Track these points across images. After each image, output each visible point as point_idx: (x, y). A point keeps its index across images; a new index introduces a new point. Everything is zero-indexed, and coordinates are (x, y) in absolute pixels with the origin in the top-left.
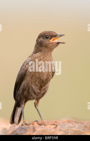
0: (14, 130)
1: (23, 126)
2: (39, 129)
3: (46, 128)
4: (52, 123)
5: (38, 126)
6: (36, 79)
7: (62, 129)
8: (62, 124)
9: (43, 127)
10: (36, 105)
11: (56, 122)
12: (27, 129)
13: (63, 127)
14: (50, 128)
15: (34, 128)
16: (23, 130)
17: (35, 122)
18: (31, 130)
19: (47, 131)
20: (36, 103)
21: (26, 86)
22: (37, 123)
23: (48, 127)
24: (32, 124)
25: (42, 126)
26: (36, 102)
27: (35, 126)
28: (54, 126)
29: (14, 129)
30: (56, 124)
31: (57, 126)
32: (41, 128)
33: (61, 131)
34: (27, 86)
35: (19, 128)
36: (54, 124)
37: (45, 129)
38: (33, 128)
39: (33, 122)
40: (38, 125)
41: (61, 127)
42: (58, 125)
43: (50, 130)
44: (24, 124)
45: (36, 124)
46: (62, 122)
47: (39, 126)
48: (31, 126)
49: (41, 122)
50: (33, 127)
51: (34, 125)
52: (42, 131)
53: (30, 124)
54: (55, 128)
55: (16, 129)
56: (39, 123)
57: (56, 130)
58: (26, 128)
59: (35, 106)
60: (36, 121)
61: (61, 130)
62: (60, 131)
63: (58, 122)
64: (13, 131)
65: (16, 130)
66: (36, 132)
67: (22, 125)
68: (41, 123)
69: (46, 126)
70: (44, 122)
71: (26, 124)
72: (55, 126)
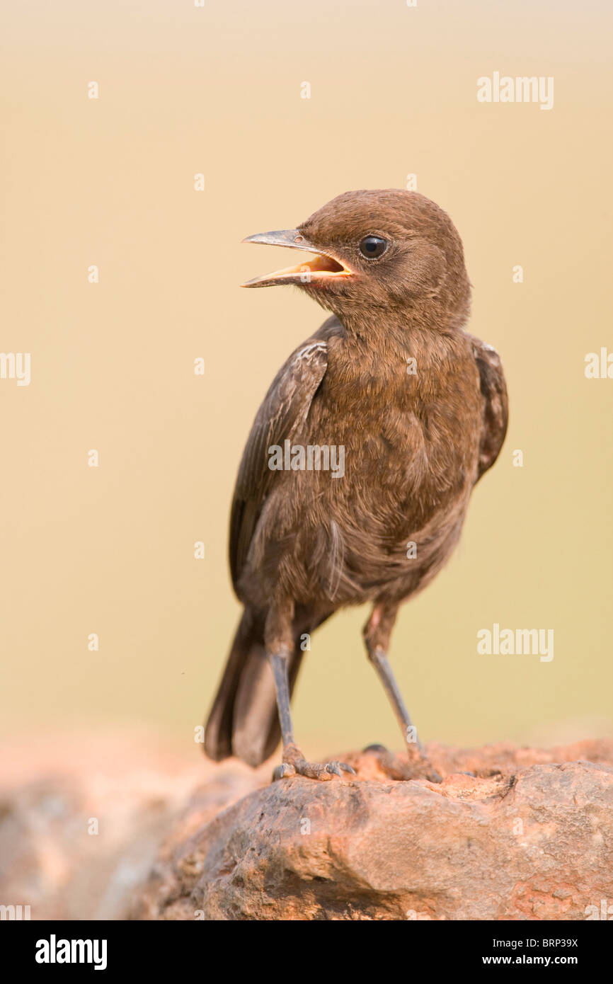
0: (222, 810)
1: (280, 782)
2: (393, 803)
3: (441, 800)
4: (477, 764)
5: (385, 786)
6: (352, 487)
7: (548, 804)
8: (549, 770)
9: (419, 793)
10: (373, 640)
11: (510, 755)
12: (309, 806)
13: (553, 792)
14: (466, 801)
15: (355, 800)
16: (283, 809)
17: (362, 760)
18: (338, 812)
19: (444, 819)
20: (372, 631)
21: (287, 525)
22: (379, 762)
23: (452, 789)
24: (347, 771)
25: (413, 784)
26: (376, 620)
27: (362, 786)
28: (492, 785)
29: (221, 803)
30: (508, 769)
31: (512, 782)
32: (407, 800)
33: (541, 818)
34: (296, 527)
35: (254, 796)
36: (493, 774)
37: (428, 802)
38: (347, 798)
39: (350, 757)
40: (382, 776)
41: (538, 788)
42: (520, 777)
43: (466, 813)
44: (289, 770)
45: (369, 769)
46: (548, 758)
47: (388, 783)
48: (338, 784)
49: (406, 758)
50: (347, 791)
51: (355, 779)
52: (410, 821)
53: (332, 772)
54: (501, 796)
55: (231, 803)
56: (395, 765)
57: (510, 811)
58: (305, 800)
59: (370, 645)
60: (375, 748)
61: (541, 810)
62: (535, 819)
63: (521, 755)
64: (212, 817)
65: (234, 812)
66: (370, 826)
67: (276, 777)
68: (406, 767)
69: (439, 781)
70: (423, 759)
71: (301, 772)
72: (501, 785)
